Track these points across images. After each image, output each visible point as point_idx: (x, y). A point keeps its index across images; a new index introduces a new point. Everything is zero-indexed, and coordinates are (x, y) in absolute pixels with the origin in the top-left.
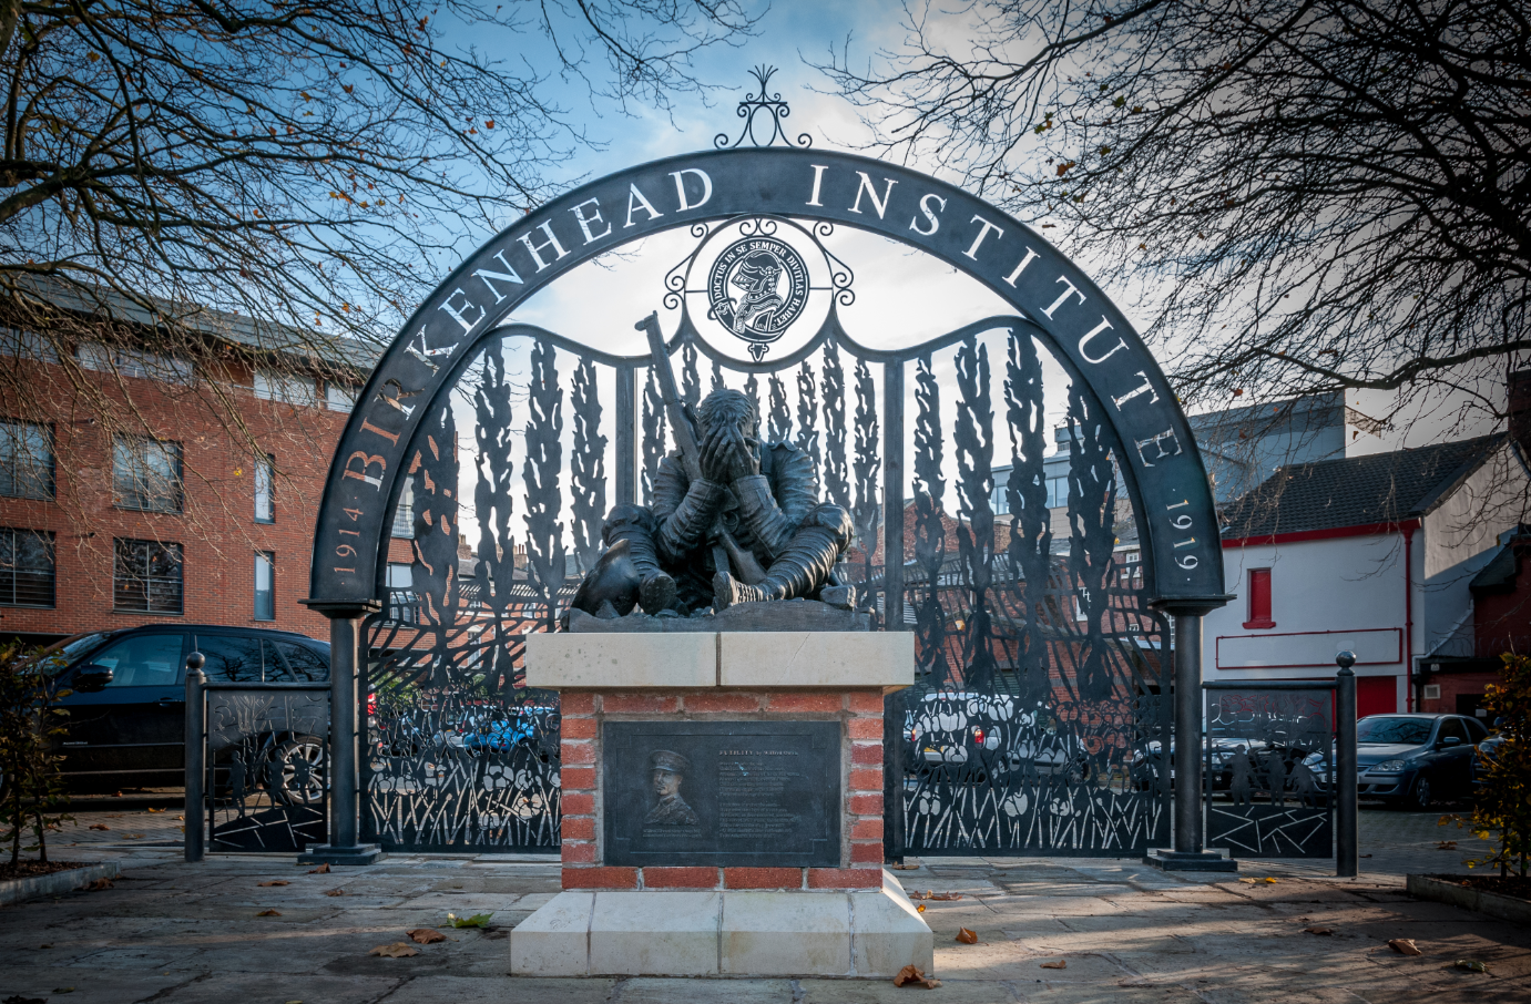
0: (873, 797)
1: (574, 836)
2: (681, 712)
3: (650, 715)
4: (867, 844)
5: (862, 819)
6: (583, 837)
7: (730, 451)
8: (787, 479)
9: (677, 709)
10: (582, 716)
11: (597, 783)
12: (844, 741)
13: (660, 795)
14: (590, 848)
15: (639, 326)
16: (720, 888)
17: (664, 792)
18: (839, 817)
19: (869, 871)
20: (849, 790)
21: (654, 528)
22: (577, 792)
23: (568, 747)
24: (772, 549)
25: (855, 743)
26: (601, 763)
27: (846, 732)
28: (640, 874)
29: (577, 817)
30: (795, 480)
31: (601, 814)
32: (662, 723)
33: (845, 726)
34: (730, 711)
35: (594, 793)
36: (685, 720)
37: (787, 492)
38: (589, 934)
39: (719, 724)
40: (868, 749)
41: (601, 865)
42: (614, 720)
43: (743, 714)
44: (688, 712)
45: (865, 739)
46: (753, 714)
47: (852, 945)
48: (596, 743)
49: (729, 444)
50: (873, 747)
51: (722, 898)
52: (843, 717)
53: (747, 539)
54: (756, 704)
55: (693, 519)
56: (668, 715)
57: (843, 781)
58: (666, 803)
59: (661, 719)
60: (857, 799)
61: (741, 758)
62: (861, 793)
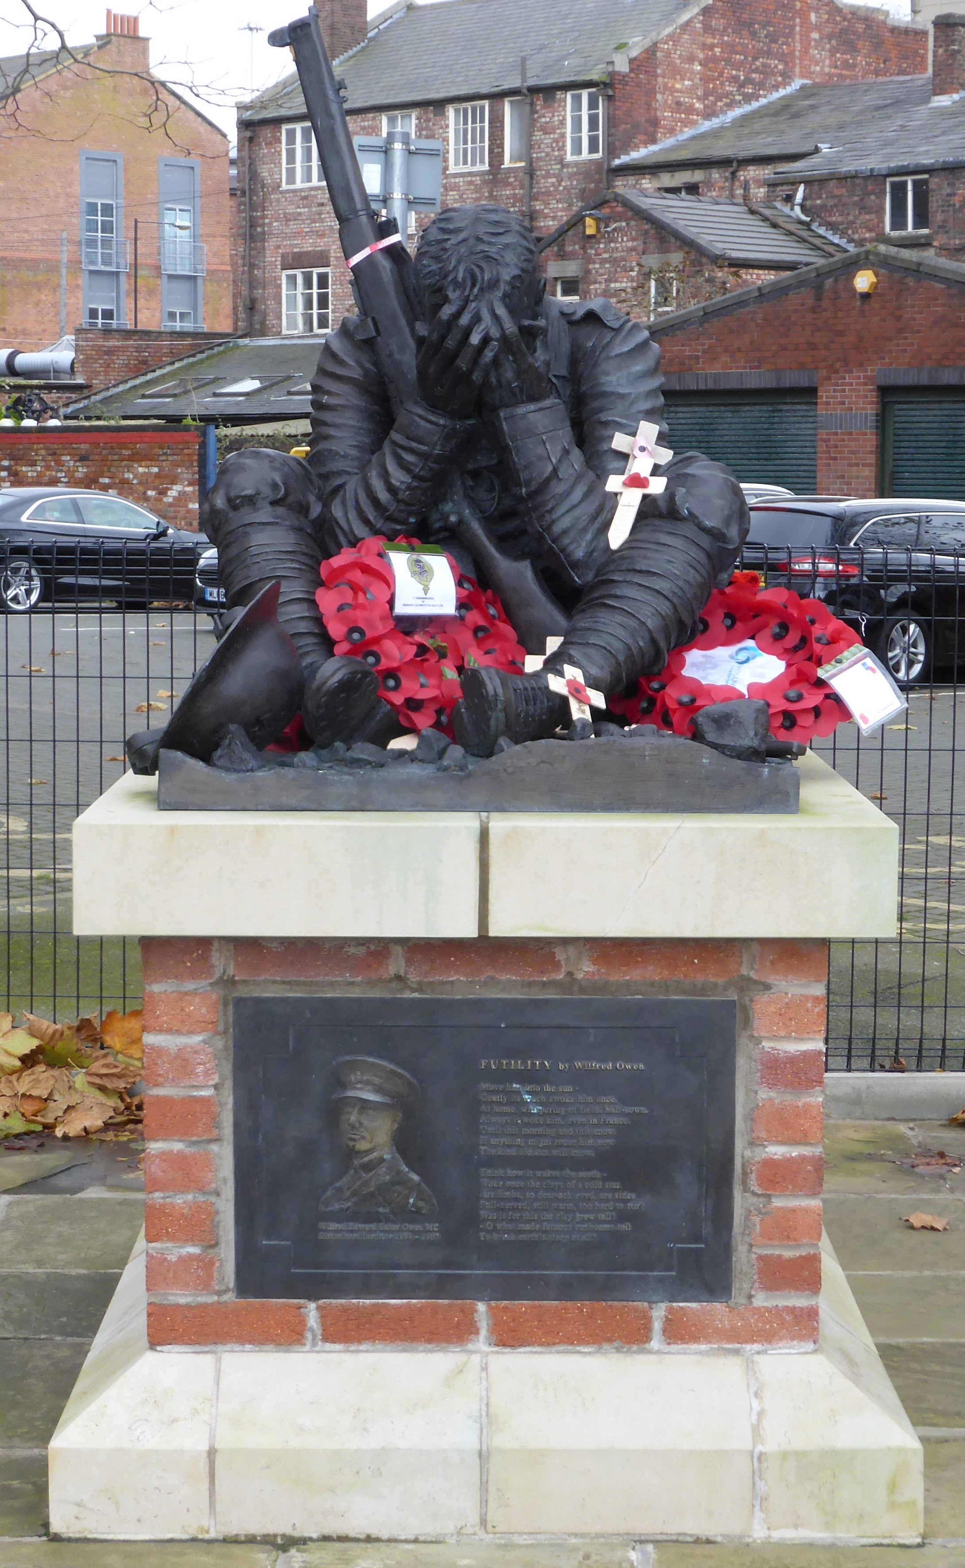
0: (803, 1158)
1: (172, 1238)
2: (398, 978)
3: (331, 984)
4: (789, 1254)
5: (778, 1203)
6: (191, 1240)
7: (489, 355)
8: (605, 394)
9: (392, 970)
10: (190, 986)
11: (218, 1126)
12: (743, 1043)
13: (353, 1153)
14: (207, 1264)
15: (277, 39)
16: (481, 1343)
17: (363, 1146)
18: (730, 1198)
19: (792, 1310)
20: (752, 1144)
21: (316, 510)
22: (177, 1146)
23: (159, 1051)
24: (575, 565)
25: (767, 1045)
26: (229, 1084)
27: (747, 1022)
28: (312, 1312)
29: (179, 1200)
30: (622, 396)
31: (229, 1192)
32: (359, 1001)
33: (745, 1009)
34: (504, 977)
35: (215, 1148)
36: (408, 995)
37: (606, 424)
38: (212, 1453)
39: (479, 1004)
40: (792, 1060)
41: (226, 1297)
42: (256, 993)
43: (530, 984)
44: (414, 978)
45: (787, 1038)
46: (552, 983)
47: (756, 1474)
48: (219, 1043)
49: (486, 340)
50: (805, 1054)
51: (485, 1368)
52: (742, 990)
53: (512, 525)
54: (557, 966)
55: (404, 495)
56: (371, 983)
57: (740, 1124)
58: (368, 1167)
59: (355, 993)
60: (769, 1163)
61: (525, 1077)
62: (777, 1151)
